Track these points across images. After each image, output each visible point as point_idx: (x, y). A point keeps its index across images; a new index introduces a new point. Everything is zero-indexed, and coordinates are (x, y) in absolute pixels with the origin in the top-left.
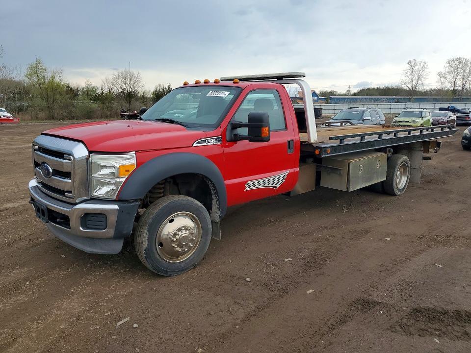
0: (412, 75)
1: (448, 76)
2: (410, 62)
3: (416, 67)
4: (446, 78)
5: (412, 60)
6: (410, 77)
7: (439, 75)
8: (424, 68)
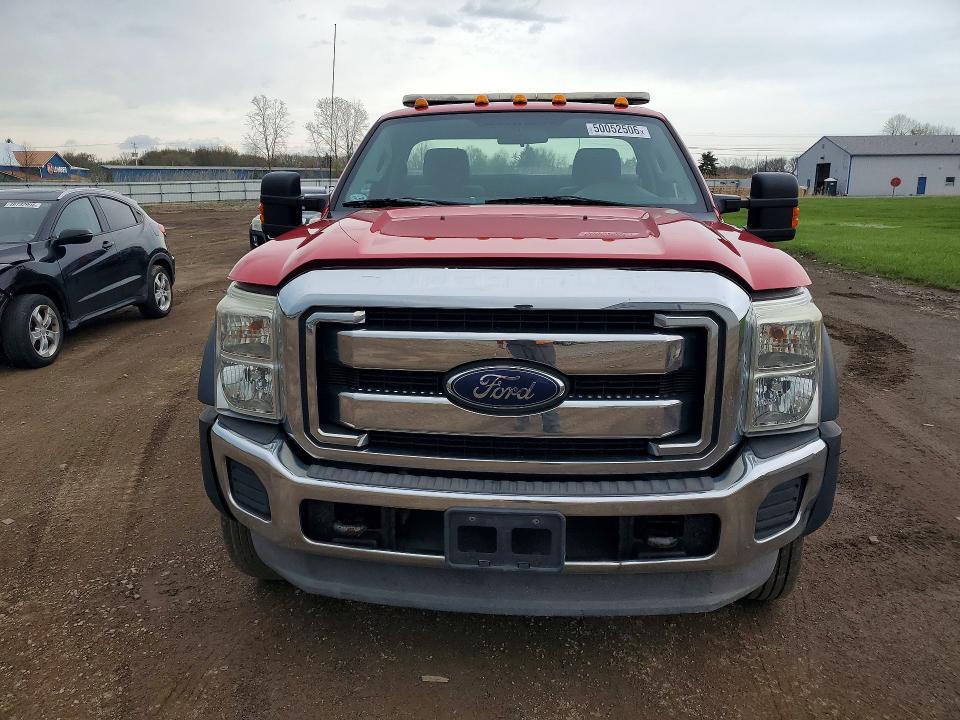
0: (264, 125)
1: (323, 130)
2: (255, 101)
3: (269, 112)
4: (320, 134)
5: (259, 97)
6: (261, 129)
7: (309, 127)
8: (282, 114)
